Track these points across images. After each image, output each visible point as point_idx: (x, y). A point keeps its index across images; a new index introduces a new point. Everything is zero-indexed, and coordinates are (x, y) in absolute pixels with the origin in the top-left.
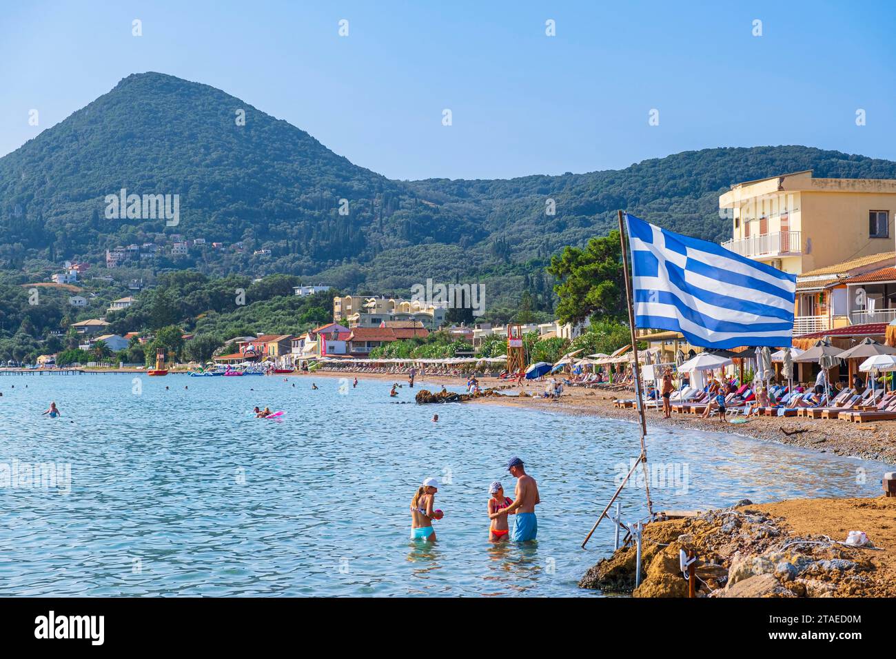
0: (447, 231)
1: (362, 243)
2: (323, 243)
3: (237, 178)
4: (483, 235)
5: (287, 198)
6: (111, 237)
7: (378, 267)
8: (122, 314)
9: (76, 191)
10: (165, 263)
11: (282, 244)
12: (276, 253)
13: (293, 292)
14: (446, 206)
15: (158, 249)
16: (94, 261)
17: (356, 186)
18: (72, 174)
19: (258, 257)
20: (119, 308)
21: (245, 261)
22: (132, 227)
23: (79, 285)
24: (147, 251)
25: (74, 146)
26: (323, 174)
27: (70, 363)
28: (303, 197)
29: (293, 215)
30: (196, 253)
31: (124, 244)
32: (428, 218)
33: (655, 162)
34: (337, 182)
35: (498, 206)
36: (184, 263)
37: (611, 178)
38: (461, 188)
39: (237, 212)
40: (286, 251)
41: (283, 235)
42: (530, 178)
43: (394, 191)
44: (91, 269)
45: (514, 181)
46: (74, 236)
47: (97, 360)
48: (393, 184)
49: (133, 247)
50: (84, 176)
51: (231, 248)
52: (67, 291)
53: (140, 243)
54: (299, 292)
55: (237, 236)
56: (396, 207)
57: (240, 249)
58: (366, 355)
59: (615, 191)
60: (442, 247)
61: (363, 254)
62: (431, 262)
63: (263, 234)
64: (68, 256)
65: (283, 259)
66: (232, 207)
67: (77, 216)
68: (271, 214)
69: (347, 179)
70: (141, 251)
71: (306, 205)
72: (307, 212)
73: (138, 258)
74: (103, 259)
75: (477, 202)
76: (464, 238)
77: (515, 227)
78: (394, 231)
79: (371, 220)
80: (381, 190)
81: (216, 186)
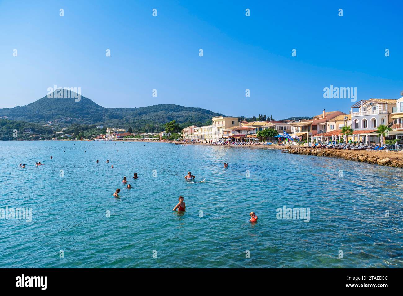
0: (117, 117)
1: (102, 119)
2: (95, 119)
3: (78, 107)
4: (122, 118)
5: (88, 111)
6: (56, 117)
7: (106, 123)
8: (65, 131)
9: (48, 109)
10: (66, 122)
11: (87, 119)
12: (86, 120)
13: (96, 127)
14: (115, 113)
15: (64, 119)
16: (53, 121)
17: (100, 109)
18: (47, 106)
19: (83, 121)
20: (64, 130)
21: (81, 122)
22: (60, 116)
23: (52, 126)
24: (63, 120)
25: (48, 101)
26: (94, 107)
27: (60, 139)
28: (91, 111)
29: (89, 114)
30: (72, 120)
31: (58, 118)
32: (113, 115)
33: (151, 106)
34: (96, 108)
35: (124, 113)
36: (69, 122)
37: (144, 109)
38: (117, 110)
39: (79, 113)
40: (88, 120)
41: (87, 117)
42: (129, 108)
43: (107, 110)
44: (53, 123)
45: (127, 108)
46: (49, 117)
47: (66, 139)
48: (106, 109)
49: (60, 119)
50: (50, 106)
51: (78, 119)
52: (50, 127)
53: (61, 118)
54: (97, 127)
55: (79, 117)
56: (107, 113)
57: (80, 120)
58: (123, 138)
59: (145, 111)
60: (115, 120)
61: (102, 121)
62: (115, 122)
63: (84, 117)
64: (48, 120)
65: (87, 121)
66: (78, 112)
67: (49, 113)
68: (85, 114)
69: (98, 108)
70: (62, 120)
71: (91, 112)
72: (91, 113)
73: (61, 121)
74: (54, 121)
75: (121, 112)
76: (119, 118)
77: (128, 117)
78: (107, 117)
79: (103, 115)
80: (104, 110)
81: (75, 108)
